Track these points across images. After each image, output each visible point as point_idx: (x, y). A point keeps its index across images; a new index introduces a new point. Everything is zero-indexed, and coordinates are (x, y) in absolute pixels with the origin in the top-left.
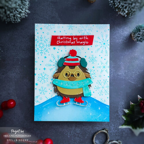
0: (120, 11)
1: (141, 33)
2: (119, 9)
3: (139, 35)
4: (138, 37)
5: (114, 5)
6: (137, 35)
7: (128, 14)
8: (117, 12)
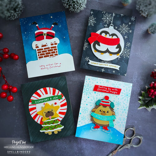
0: (142, 13)
1: (154, 27)
2: (142, 11)
3: (152, 29)
4: (152, 30)
5: (140, 9)
6: (151, 29)
7: (147, 15)
8: (140, 14)
